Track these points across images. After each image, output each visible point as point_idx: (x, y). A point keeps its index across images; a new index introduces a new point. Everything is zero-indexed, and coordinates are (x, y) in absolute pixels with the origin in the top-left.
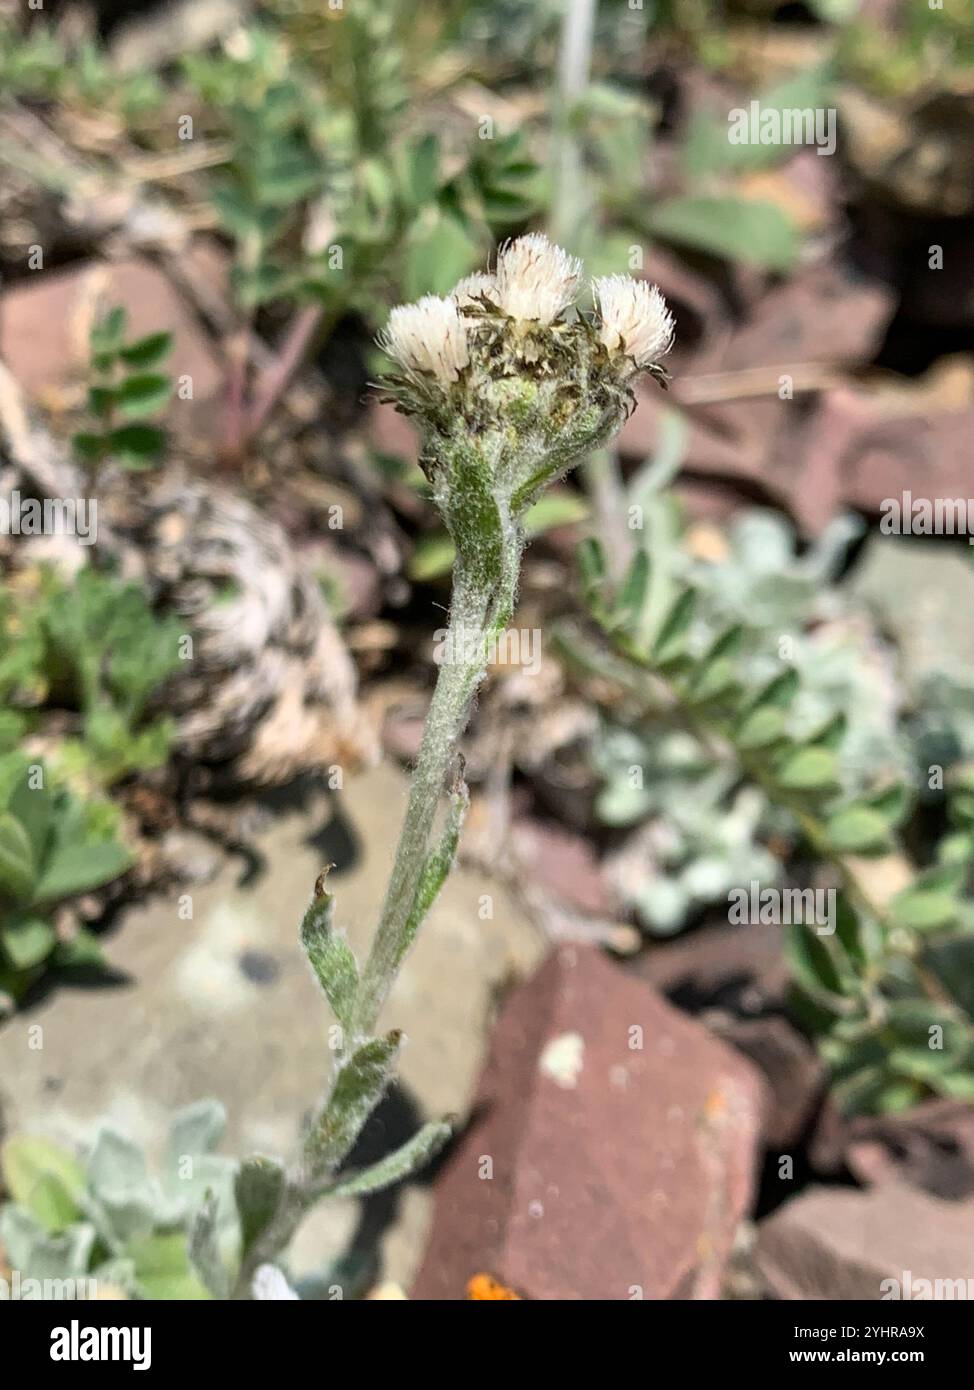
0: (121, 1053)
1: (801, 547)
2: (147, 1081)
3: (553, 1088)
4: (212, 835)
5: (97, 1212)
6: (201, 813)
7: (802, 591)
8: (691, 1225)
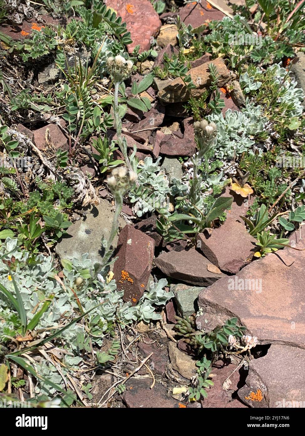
0: (73, 247)
1: (154, 161)
2: (77, 250)
3: (129, 245)
4: (78, 214)
5: (75, 268)
6: (76, 210)
7: (156, 168)
8: (147, 260)
